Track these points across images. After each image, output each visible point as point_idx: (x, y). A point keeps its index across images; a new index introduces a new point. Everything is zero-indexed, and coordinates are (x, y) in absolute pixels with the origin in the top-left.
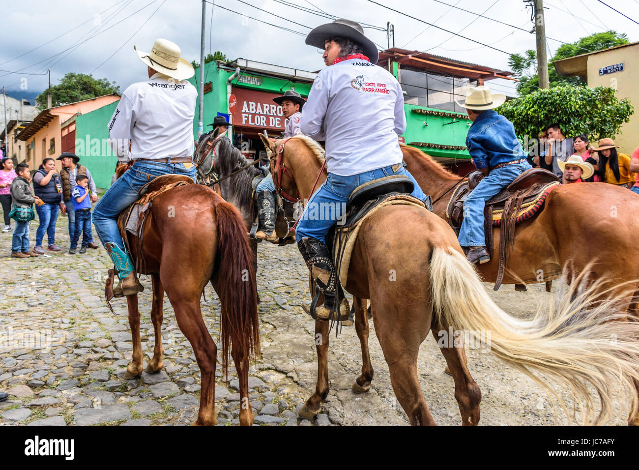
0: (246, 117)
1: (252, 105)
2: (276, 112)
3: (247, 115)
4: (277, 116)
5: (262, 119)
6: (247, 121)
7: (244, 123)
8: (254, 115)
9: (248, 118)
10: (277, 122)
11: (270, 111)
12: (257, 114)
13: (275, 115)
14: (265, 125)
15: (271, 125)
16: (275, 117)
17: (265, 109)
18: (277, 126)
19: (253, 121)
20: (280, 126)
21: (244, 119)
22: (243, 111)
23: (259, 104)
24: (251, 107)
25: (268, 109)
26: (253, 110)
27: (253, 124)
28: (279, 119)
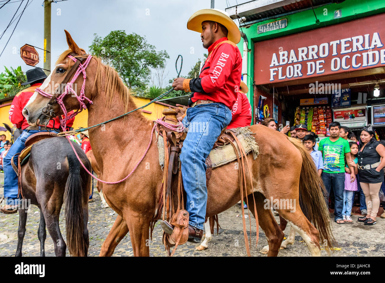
0: (274, 71)
1: (283, 55)
2: (317, 54)
3: (276, 69)
4: (320, 58)
5: (296, 68)
6: (276, 77)
7: (272, 79)
8: (284, 67)
9: (277, 72)
10: (318, 67)
11: (307, 55)
12: (290, 64)
13: (316, 57)
14: (300, 74)
15: (309, 73)
16: (315, 60)
17: (300, 54)
18: (318, 71)
19: (284, 74)
20: (323, 71)
21: (272, 74)
22: (272, 65)
23: (292, 52)
24: (281, 58)
25: (305, 52)
26: (284, 60)
27: (284, 77)
28: (323, 61)
